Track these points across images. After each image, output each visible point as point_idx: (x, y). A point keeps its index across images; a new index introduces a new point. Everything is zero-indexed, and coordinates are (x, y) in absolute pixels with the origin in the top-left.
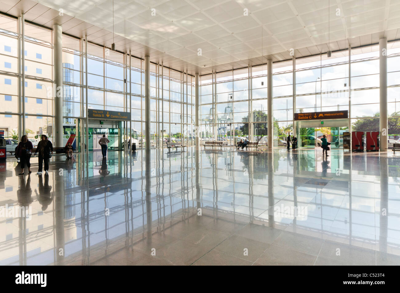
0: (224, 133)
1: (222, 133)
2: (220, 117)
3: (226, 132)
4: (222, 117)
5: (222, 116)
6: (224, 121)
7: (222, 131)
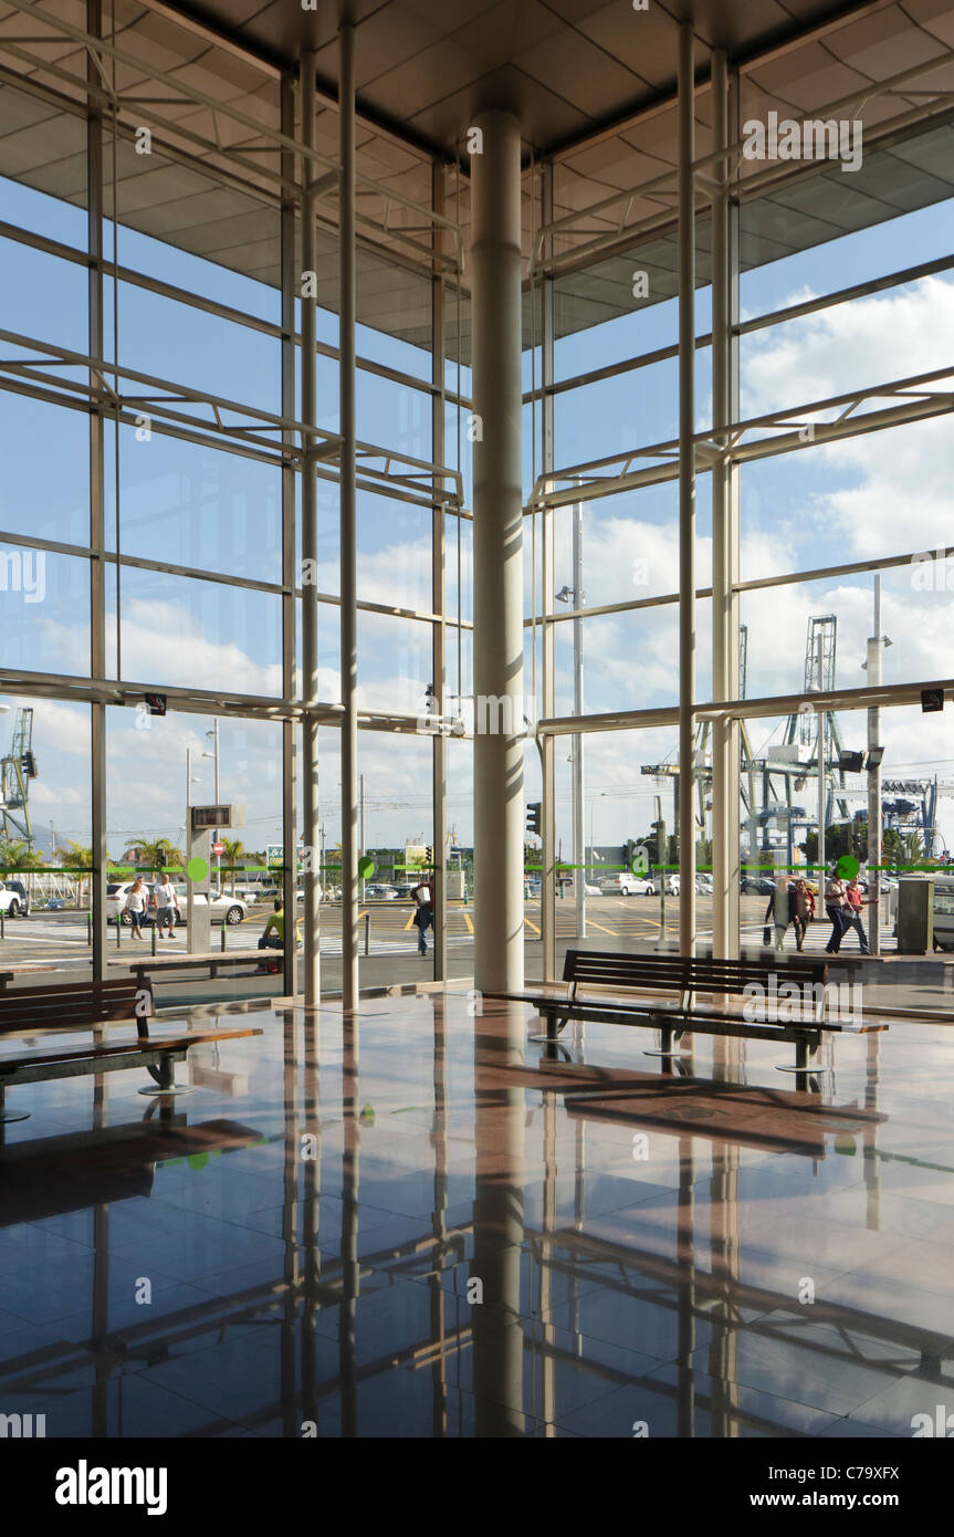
0: (785, 841)
1: (772, 841)
2: (764, 754)
3: (801, 836)
4: (775, 753)
5: (770, 749)
6: (786, 774)
7: (774, 833)
